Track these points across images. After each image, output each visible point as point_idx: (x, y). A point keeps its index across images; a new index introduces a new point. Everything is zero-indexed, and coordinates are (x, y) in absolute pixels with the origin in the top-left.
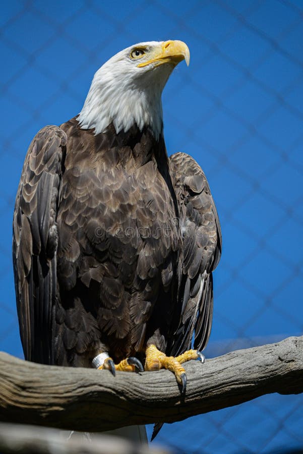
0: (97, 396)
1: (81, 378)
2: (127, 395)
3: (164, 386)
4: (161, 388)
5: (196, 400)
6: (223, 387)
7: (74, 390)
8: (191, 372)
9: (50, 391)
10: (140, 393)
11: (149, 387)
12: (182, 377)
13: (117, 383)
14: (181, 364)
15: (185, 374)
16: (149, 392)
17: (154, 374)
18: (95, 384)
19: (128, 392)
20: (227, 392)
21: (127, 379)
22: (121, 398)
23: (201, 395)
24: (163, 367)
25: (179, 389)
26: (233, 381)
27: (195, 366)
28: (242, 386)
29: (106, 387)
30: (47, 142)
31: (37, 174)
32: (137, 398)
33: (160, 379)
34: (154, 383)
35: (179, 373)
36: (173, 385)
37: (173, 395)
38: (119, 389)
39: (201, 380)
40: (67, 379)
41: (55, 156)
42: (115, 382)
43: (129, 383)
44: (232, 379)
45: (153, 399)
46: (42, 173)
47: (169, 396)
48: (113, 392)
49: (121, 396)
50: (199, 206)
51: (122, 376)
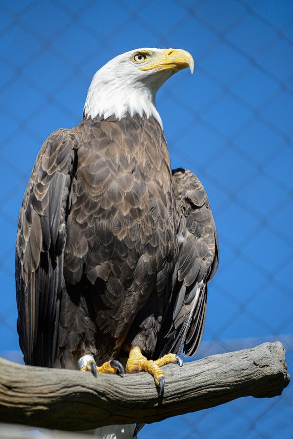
0: (79, 396)
1: (65, 379)
2: (108, 396)
3: (143, 388)
4: (141, 390)
5: (174, 401)
6: (200, 390)
7: (58, 390)
8: (169, 375)
9: (35, 391)
10: (120, 394)
11: (130, 388)
12: (160, 380)
13: (98, 384)
14: (160, 367)
15: (163, 378)
16: (129, 394)
17: (134, 376)
18: (77, 385)
19: (109, 393)
20: (204, 394)
21: (109, 380)
22: (102, 398)
23: (179, 397)
24: (143, 370)
25: (157, 391)
26: (209, 385)
27: (173, 369)
28: (218, 389)
29: (88, 388)
30: (61, 144)
31: (49, 174)
32: (117, 400)
33: (140, 381)
34: (134, 385)
35: (158, 376)
36: (152, 387)
37: (152, 397)
38: (101, 390)
39: (180, 383)
40: (51, 380)
41: (68, 158)
42: (97, 383)
43: (110, 384)
44: (209, 383)
45: (133, 401)
46: (54, 174)
47: (148, 398)
48: (95, 393)
49: (103, 397)
50: (200, 219)
51: (104, 377)
